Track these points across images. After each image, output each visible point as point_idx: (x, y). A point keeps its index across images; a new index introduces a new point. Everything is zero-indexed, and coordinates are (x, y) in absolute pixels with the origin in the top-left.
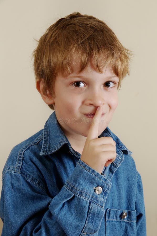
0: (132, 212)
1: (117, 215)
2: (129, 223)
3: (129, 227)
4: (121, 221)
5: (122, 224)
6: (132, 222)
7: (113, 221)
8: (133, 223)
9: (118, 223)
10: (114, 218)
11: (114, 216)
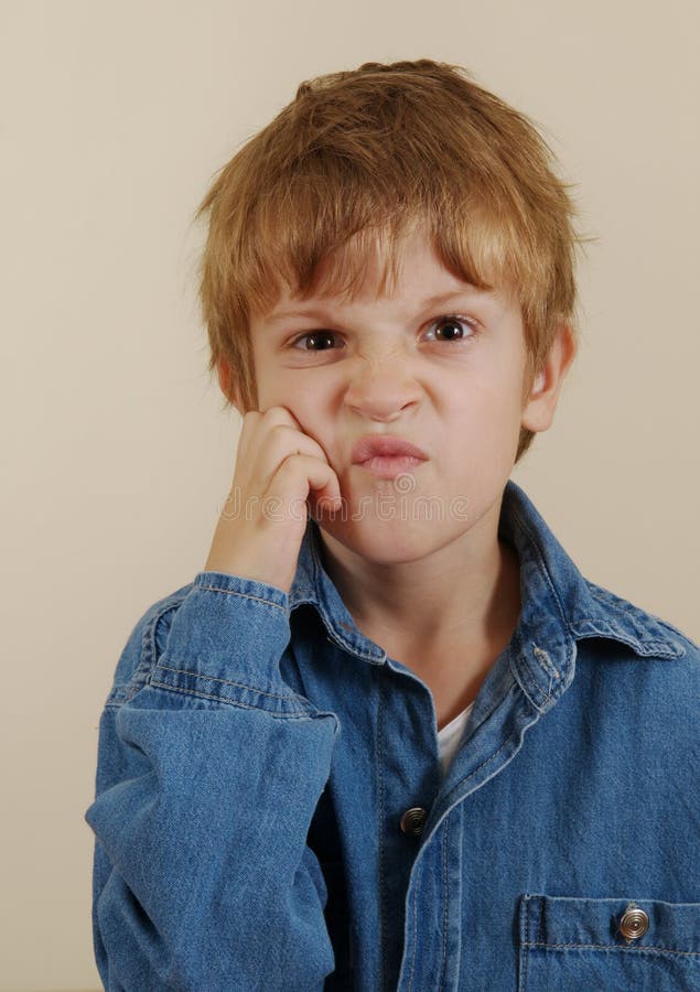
0: (669, 908)
1: (591, 925)
2: (662, 957)
3: (666, 976)
4: (622, 952)
5: (630, 965)
6: (676, 956)
7: (578, 954)
8: (682, 958)
9: (612, 962)
10: (582, 937)
11: (581, 931)
